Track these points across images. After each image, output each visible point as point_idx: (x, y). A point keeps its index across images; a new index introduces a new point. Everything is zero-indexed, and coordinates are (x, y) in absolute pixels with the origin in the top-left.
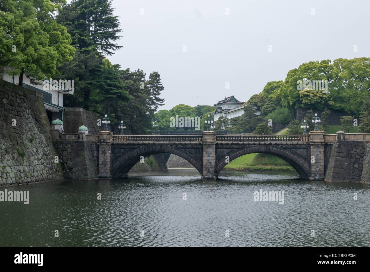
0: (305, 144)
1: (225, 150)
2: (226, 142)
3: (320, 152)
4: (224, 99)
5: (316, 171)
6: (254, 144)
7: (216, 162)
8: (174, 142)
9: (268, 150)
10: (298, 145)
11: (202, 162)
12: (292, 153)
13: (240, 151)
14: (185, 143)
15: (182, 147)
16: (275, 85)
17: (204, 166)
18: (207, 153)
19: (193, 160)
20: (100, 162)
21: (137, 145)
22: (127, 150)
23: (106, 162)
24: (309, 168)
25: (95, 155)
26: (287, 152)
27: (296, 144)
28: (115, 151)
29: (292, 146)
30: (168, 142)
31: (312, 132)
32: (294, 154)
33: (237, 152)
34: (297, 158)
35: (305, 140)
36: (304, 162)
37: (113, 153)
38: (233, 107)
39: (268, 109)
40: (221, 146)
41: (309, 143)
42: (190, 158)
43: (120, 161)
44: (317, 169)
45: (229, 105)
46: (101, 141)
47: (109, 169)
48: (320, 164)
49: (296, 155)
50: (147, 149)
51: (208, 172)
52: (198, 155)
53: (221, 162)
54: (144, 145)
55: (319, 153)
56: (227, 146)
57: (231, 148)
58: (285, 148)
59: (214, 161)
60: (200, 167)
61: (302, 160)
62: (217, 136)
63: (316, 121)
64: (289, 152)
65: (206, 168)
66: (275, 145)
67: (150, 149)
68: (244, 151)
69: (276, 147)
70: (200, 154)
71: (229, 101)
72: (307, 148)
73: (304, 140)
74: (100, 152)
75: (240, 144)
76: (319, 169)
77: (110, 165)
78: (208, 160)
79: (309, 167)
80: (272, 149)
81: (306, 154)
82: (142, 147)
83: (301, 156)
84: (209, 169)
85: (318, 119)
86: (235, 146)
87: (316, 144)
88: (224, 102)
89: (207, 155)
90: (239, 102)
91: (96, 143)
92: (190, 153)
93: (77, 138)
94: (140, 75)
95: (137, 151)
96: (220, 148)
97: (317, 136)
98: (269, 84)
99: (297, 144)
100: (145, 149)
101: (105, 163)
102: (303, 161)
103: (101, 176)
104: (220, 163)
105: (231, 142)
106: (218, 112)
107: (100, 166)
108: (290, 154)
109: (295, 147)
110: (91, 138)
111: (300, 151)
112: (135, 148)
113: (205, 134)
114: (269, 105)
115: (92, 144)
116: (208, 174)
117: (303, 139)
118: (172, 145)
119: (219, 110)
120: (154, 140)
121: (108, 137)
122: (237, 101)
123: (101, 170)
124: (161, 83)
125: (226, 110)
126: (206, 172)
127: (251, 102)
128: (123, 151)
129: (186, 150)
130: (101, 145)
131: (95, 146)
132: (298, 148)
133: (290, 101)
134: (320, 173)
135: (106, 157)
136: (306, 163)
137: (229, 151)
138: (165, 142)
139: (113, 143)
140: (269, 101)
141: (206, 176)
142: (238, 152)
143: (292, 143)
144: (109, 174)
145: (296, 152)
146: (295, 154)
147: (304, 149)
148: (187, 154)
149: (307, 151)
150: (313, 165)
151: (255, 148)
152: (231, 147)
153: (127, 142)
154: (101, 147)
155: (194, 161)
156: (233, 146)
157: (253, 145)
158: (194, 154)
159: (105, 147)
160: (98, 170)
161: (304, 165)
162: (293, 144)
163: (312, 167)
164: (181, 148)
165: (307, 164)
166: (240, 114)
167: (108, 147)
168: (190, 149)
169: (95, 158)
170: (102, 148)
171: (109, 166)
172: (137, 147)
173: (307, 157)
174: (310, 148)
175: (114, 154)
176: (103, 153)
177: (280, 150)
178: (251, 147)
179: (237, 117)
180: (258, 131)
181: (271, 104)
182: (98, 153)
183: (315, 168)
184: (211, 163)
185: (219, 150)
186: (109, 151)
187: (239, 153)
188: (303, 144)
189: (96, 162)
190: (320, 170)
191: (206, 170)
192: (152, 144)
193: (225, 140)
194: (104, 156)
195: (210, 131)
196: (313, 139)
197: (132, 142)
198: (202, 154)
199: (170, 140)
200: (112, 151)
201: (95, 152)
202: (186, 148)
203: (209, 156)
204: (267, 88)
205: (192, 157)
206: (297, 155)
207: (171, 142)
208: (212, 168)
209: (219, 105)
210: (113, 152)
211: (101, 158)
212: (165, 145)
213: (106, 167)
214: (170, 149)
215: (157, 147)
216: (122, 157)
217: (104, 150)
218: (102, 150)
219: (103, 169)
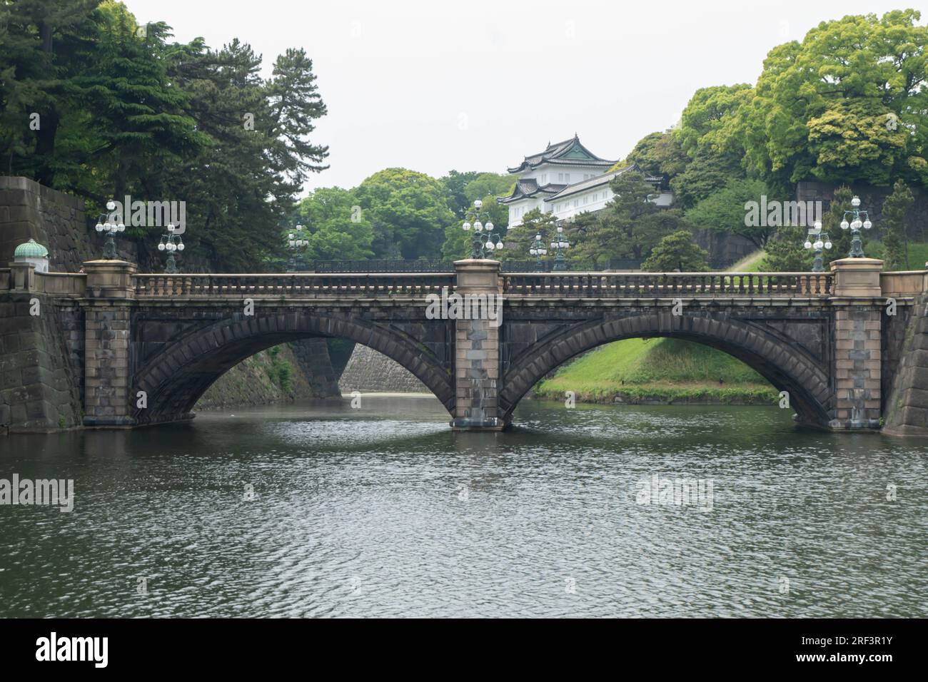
0: (817, 304)
1: (534, 326)
2: (538, 298)
3: (868, 332)
4: (543, 150)
5: (853, 400)
6: (637, 304)
7: (502, 368)
8: (353, 298)
9: (686, 327)
10: (793, 310)
11: (453, 369)
12: (769, 336)
13: (588, 331)
14: (394, 302)
15: (383, 314)
16: (722, 99)
17: (459, 384)
18: (471, 337)
19: (421, 362)
20: (91, 371)
21: (222, 307)
22: (186, 326)
23: (113, 369)
24: (827, 391)
25: (73, 344)
26: (752, 334)
27: (786, 304)
28: (146, 330)
29: (770, 312)
30: (331, 298)
31: (842, 264)
32: (777, 341)
33: (578, 332)
34: (788, 355)
35: (818, 291)
36: (812, 370)
37: (138, 337)
38: (575, 178)
39: (700, 184)
40: (520, 312)
41: (831, 301)
42: (409, 353)
43: (163, 366)
44: (857, 391)
45: (564, 172)
46: (92, 296)
47: (121, 393)
48: (867, 374)
49: (783, 345)
50: (258, 321)
51: (476, 403)
52: (437, 344)
53: (519, 369)
55: (862, 337)
56: (542, 311)
57: (554, 320)
58: (746, 320)
59: (496, 365)
60: (447, 385)
61: (805, 360)
62: (505, 277)
63: (856, 224)
64: (761, 333)
65: (467, 389)
66: (712, 309)
67: (267, 320)
68: (602, 329)
69: (714, 315)
70: (446, 339)
71: (564, 155)
72: (824, 321)
73: (813, 291)
74: (91, 335)
75: (588, 304)
76: (864, 396)
77: (127, 378)
78: (475, 362)
79: (829, 385)
80: (702, 321)
81: (819, 340)
82: (240, 317)
83: (802, 348)
84: (476, 394)
85: (863, 219)
86: (571, 314)
87: (855, 303)
88: (544, 160)
89: (469, 344)
90: (597, 159)
91: (75, 302)
92: (411, 337)
93: (5, 285)
94: (240, 60)
95: (222, 331)
96: (516, 321)
97: (859, 276)
98: (702, 96)
99: (789, 307)
100: (249, 322)
101: (106, 373)
102: (809, 364)
103: (91, 419)
104: (515, 371)
105: (557, 297)
106: (524, 197)
107: (89, 383)
108: (762, 339)
109: (781, 315)
110: (58, 282)
111: (797, 331)
112: (214, 321)
113: (463, 268)
114: (701, 170)
115: (60, 307)
116: (474, 409)
117: (808, 289)
118: (345, 310)
119: (526, 189)
120: (281, 292)
121: (118, 279)
122: (589, 154)
123: (95, 398)
124: (316, 91)
125: (550, 189)
126: (468, 402)
127: (640, 161)
128: (171, 329)
129: (396, 325)
130: (93, 309)
131: (73, 312)
132: (789, 320)
133: (774, 155)
134: (867, 405)
135: (110, 353)
136: (817, 371)
137: (547, 328)
138: (322, 297)
139: (138, 302)
140: (700, 155)
141: (467, 419)
142: (580, 334)
143: (771, 301)
144: (123, 411)
145: (784, 334)
146: (784, 338)
147: (811, 321)
148: (399, 339)
149: (823, 330)
150: (842, 380)
151: (639, 321)
152: (557, 315)
153: (188, 297)
154: (94, 316)
155: (424, 366)
156: (565, 310)
157: (633, 310)
158: (425, 339)
159: (109, 317)
160: (83, 397)
161: (809, 379)
162: (774, 304)
163: (840, 385)
164: (381, 320)
165: (821, 375)
166: (600, 202)
167: (118, 315)
168: (409, 324)
169: (73, 356)
170: (97, 321)
171: (122, 382)
172: (222, 315)
173: (824, 353)
174: (833, 318)
175: (142, 340)
176: (99, 338)
177: (729, 327)
178: (627, 314)
179: (587, 214)
180: (658, 262)
181: (709, 165)
182: (82, 338)
183: (851, 391)
184: (483, 371)
185: (513, 326)
186: (124, 332)
187: (585, 334)
188: (810, 306)
189: (77, 371)
190: (865, 398)
191: (468, 396)
192: (275, 305)
193: (534, 290)
194: (105, 347)
195: (480, 258)
196: (842, 288)
197: (205, 296)
198: (454, 340)
199: (339, 292)
200: (133, 329)
201: (73, 335)
202: (395, 320)
203: (477, 346)
204: (695, 110)
205: (417, 352)
206: (788, 344)
207: (342, 298)
208: (486, 388)
209: (527, 169)
210: (135, 334)
211: (94, 356)
212: (322, 307)
213: (113, 387)
214: (340, 323)
215: (294, 317)
216: (167, 351)
217: (103, 327)
218: (98, 326)
219: (101, 395)
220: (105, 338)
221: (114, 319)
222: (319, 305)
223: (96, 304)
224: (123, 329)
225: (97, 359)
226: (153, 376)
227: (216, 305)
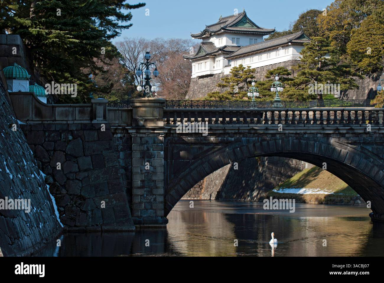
20: (137, 183)
21: (235, 133)
22: (206, 148)
23: (154, 181)
25: (121, 162)
28: (175, 151)
37: (169, 157)
45: (236, 37)
46: (138, 125)
47: (160, 199)
50: (261, 144)
54: (254, 134)
74: (137, 155)
77: (165, 188)
82: (248, 141)
91: (124, 130)
93: (87, 117)
95: (234, 152)
100: (254, 145)
101: (149, 184)
107: (136, 192)
112: (227, 144)
115: (114, 134)
119: (206, 49)
121: (157, 113)
122: (254, 25)
123: (140, 203)
125: (228, 49)
129: (365, 147)
130: (138, 135)
131: (122, 137)
154: (139, 140)
159: (151, 142)
160: (131, 202)
168: (375, 146)
169: (122, 172)
170: (142, 144)
171: (161, 191)
172: (233, 139)
175: (172, 159)
182: (129, 157)
186: (161, 153)
201: (122, 154)
202: (365, 143)
211: (140, 171)
212: (310, 133)
213: (153, 195)
214: (323, 145)
215: (289, 140)
216: (192, 167)
217: (145, 148)
218: (142, 148)
219: (144, 201)
220: (148, 157)
221: (154, 143)
222: (308, 132)
223: (142, 131)
224: (161, 150)
225: (142, 174)
226: (181, 186)
227: (230, 131)
